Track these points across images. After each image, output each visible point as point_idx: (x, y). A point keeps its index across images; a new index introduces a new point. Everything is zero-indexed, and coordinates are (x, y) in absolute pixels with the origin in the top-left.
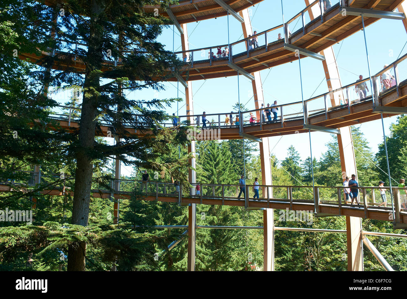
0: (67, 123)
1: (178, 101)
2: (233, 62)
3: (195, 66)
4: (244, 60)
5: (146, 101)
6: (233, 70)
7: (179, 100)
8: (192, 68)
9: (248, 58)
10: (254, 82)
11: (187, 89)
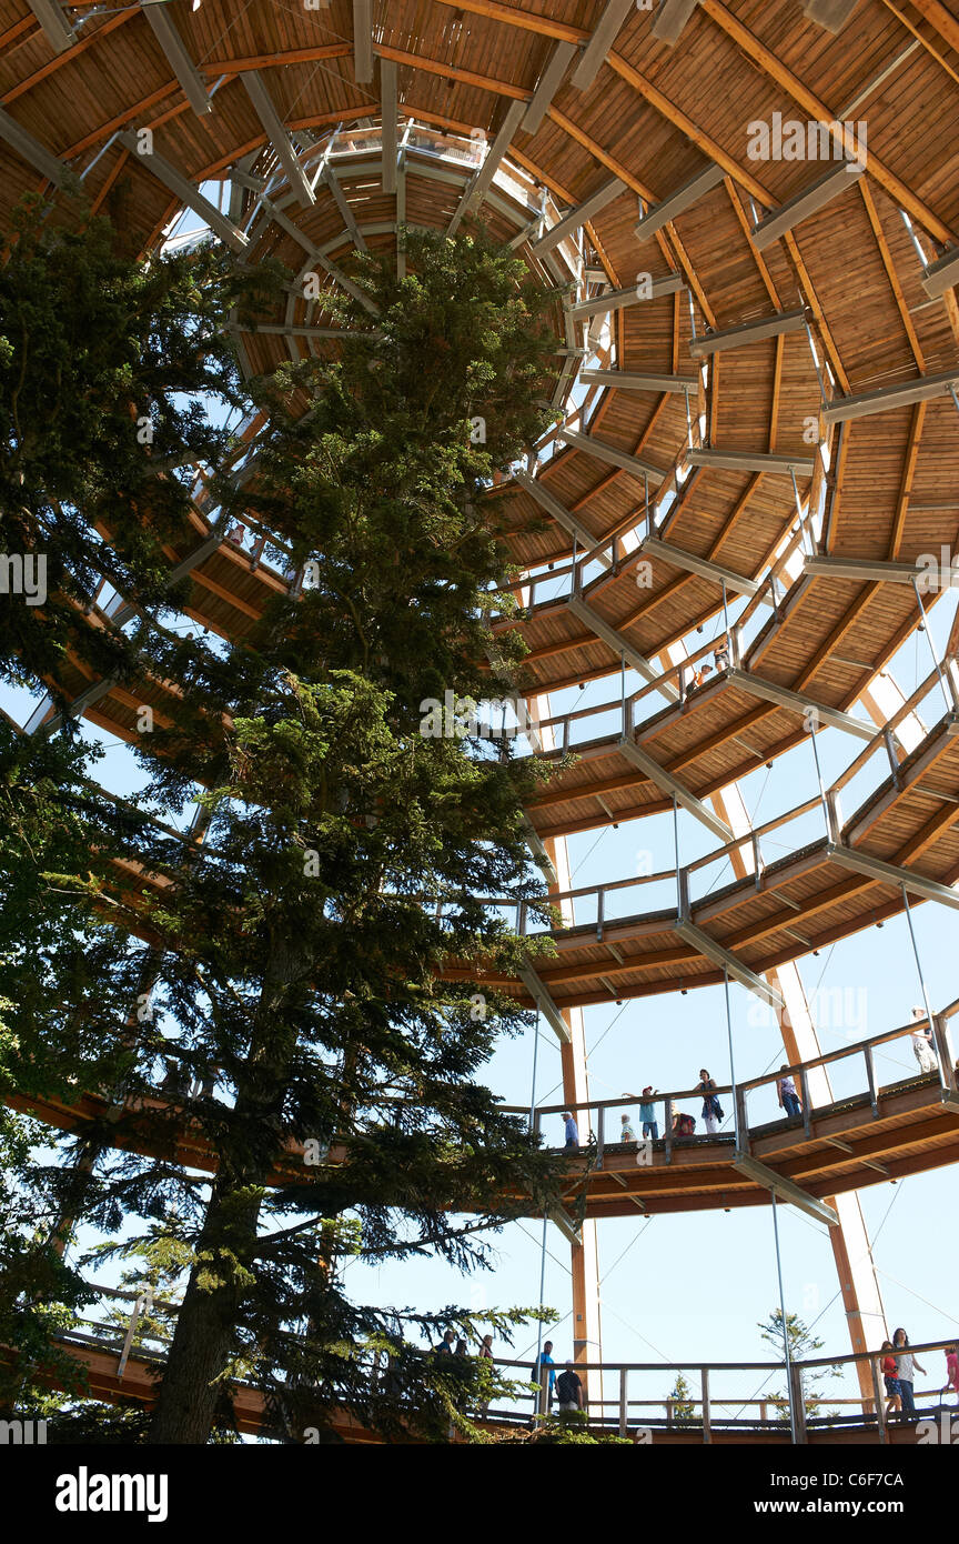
0: (114, 1361)
1: (541, 1320)
2: (753, 1154)
3: (611, 1161)
4: (793, 1148)
5: (417, 1312)
6: (755, 1183)
7: (546, 1316)
8: (600, 1169)
9: (808, 1139)
10: (836, 1235)
11: (577, 1251)
